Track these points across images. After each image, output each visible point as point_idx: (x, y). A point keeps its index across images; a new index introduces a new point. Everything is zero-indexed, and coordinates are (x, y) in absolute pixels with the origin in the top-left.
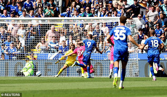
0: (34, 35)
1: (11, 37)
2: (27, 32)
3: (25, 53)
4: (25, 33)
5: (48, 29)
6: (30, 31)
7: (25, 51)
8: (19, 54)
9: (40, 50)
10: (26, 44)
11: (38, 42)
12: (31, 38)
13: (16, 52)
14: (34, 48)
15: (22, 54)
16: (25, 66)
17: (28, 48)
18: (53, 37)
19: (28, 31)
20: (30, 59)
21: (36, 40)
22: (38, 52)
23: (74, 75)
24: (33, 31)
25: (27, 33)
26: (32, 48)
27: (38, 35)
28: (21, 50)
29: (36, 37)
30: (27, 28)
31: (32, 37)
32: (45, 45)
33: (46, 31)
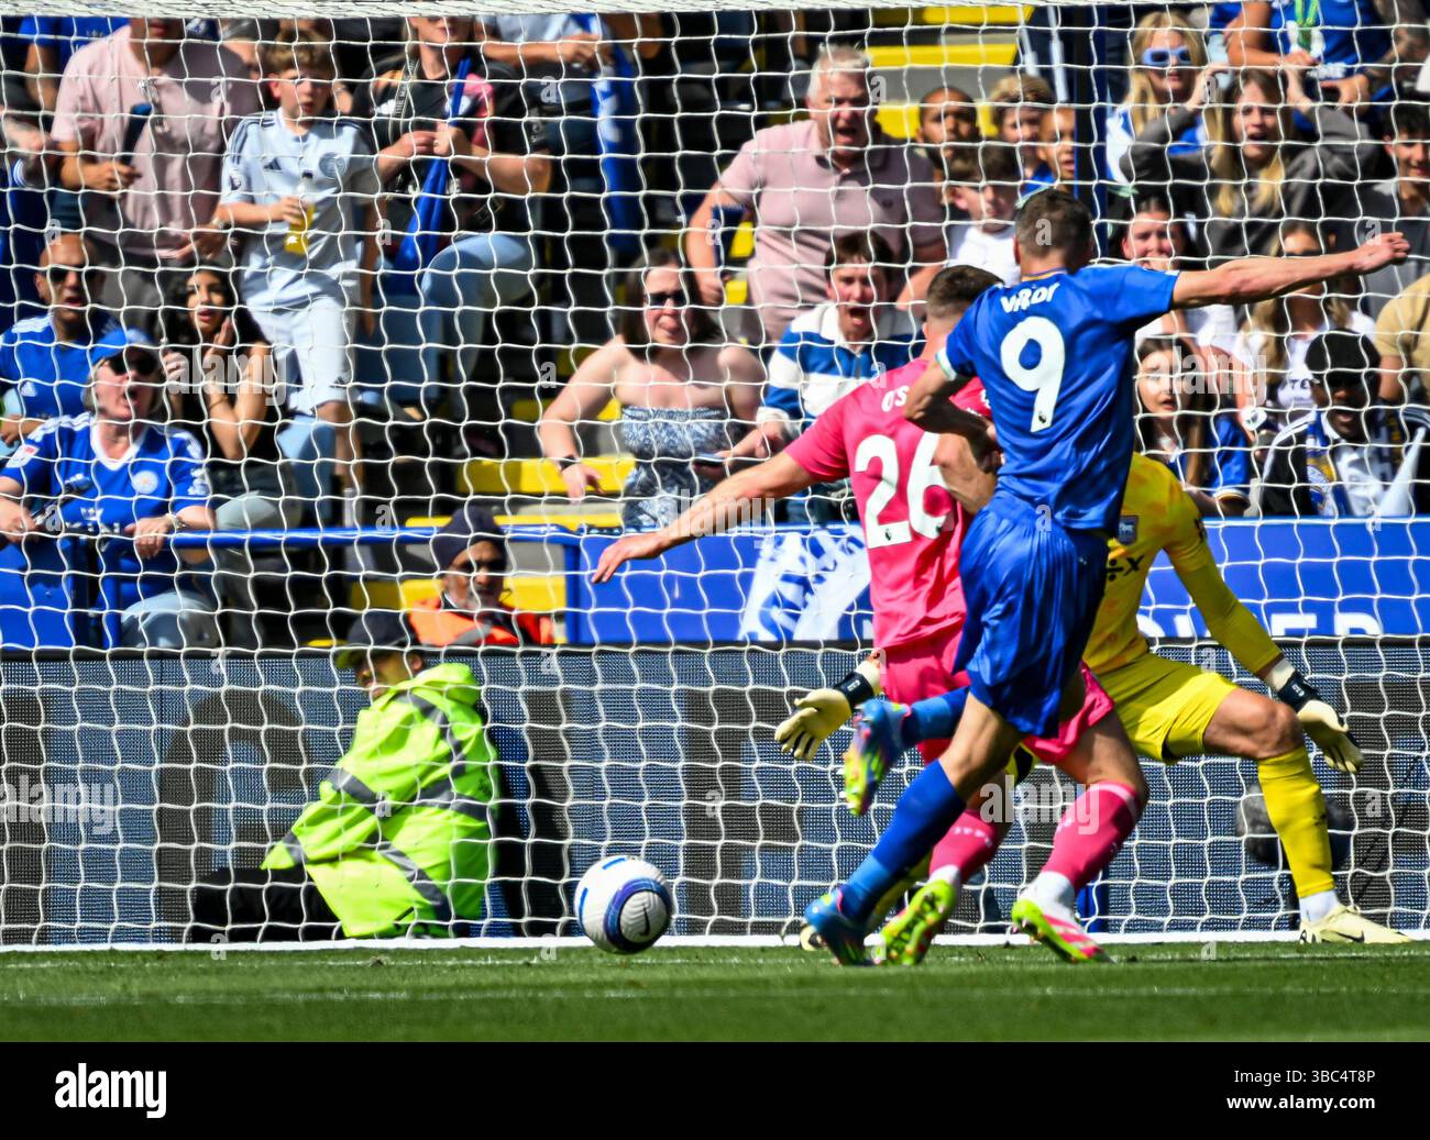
0: (511, 217)
1: (103, 250)
2: (387, 157)
3: (353, 530)
4: (356, 176)
5: (771, 92)
6: (445, 135)
7: (352, 499)
8: (263, 551)
9: (618, 469)
10: (366, 368)
11: (594, 331)
12: (469, 260)
13: (191, 514)
14: (526, 444)
15: (304, 555)
16: (352, 765)
17: (408, 439)
18: (851, 245)
19: (412, 139)
20: (438, 629)
21: (553, 291)
22: (577, 518)
23: (1188, 901)
24: (507, 140)
25: (399, 176)
26: (486, 443)
27: (586, 213)
28: (299, 478)
29: (550, 253)
30: (387, 93)
31: (490, 243)
32: (714, 390)
33: (737, 134)
